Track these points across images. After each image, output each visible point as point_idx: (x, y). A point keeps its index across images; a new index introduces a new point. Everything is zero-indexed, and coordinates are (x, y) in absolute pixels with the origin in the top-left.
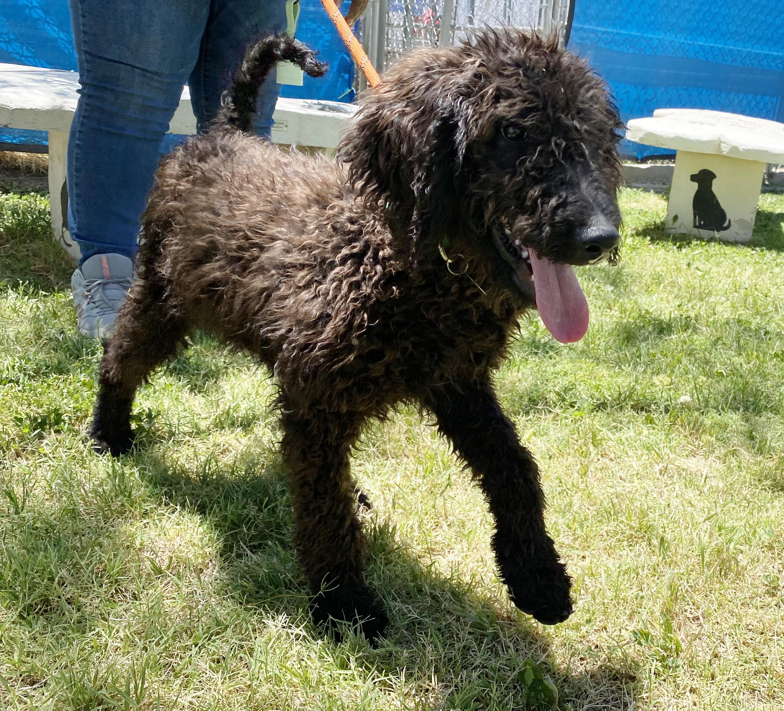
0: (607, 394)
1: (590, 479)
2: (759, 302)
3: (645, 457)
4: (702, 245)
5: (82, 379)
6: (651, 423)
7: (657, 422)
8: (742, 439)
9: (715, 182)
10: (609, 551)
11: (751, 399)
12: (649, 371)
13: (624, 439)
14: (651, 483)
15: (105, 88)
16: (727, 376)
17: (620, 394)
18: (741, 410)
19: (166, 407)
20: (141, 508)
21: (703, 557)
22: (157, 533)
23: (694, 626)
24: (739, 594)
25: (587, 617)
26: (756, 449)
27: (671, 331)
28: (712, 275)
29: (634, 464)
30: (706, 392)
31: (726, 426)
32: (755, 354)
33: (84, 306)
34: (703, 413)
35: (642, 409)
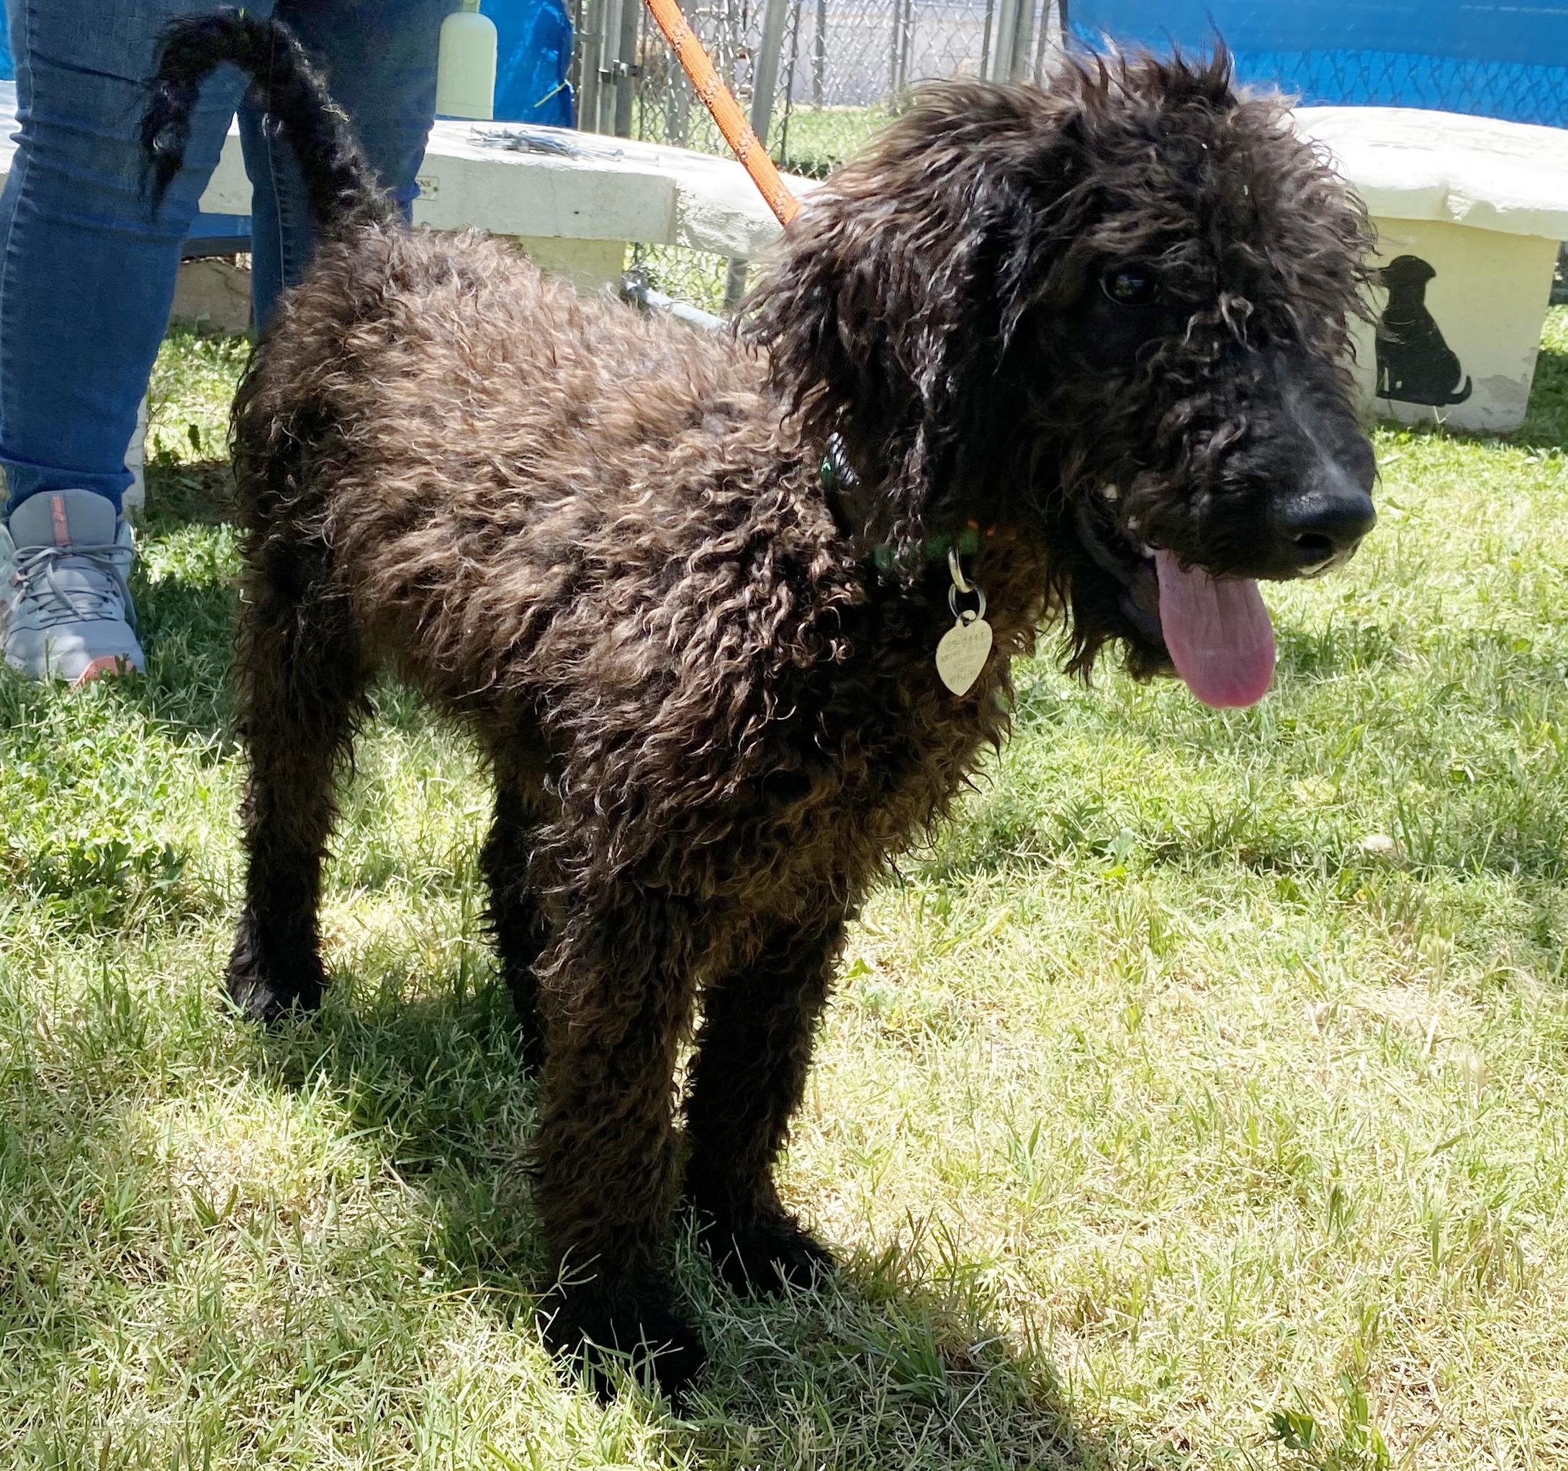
0: (1179, 821)
1: (1149, 1033)
2: (1551, 590)
3: (1280, 985)
4: (1400, 443)
5: (25, 775)
6: (1292, 897)
7: (1306, 896)
8: (1521, 943)
9: (1431, 287)
10: (1203, 1212)
11: (1539, 842)
12: (1281, 767)
13: (1226, 938)
14: (1298, 1050)
15: (73, 132)
16: (1479, 783)
17: (1213, 825)
18: (1517, 868)
19: (202, 841)
20: (165, 1072)
21: (1436, 1241)
22: (203, 1131)
23: (1416, 1407)
24: (1524, 1333)
25: (1159, 1372)
26: (1558, 971)
27: (1332, 662)
28: (1426, 518)
29: (1256, 1001)
30: (1426, 821)
31: (1479, 909)
32: (1546, 726)
33: (14, 606)
34: (1419, 875)
35: (1268, 862)
